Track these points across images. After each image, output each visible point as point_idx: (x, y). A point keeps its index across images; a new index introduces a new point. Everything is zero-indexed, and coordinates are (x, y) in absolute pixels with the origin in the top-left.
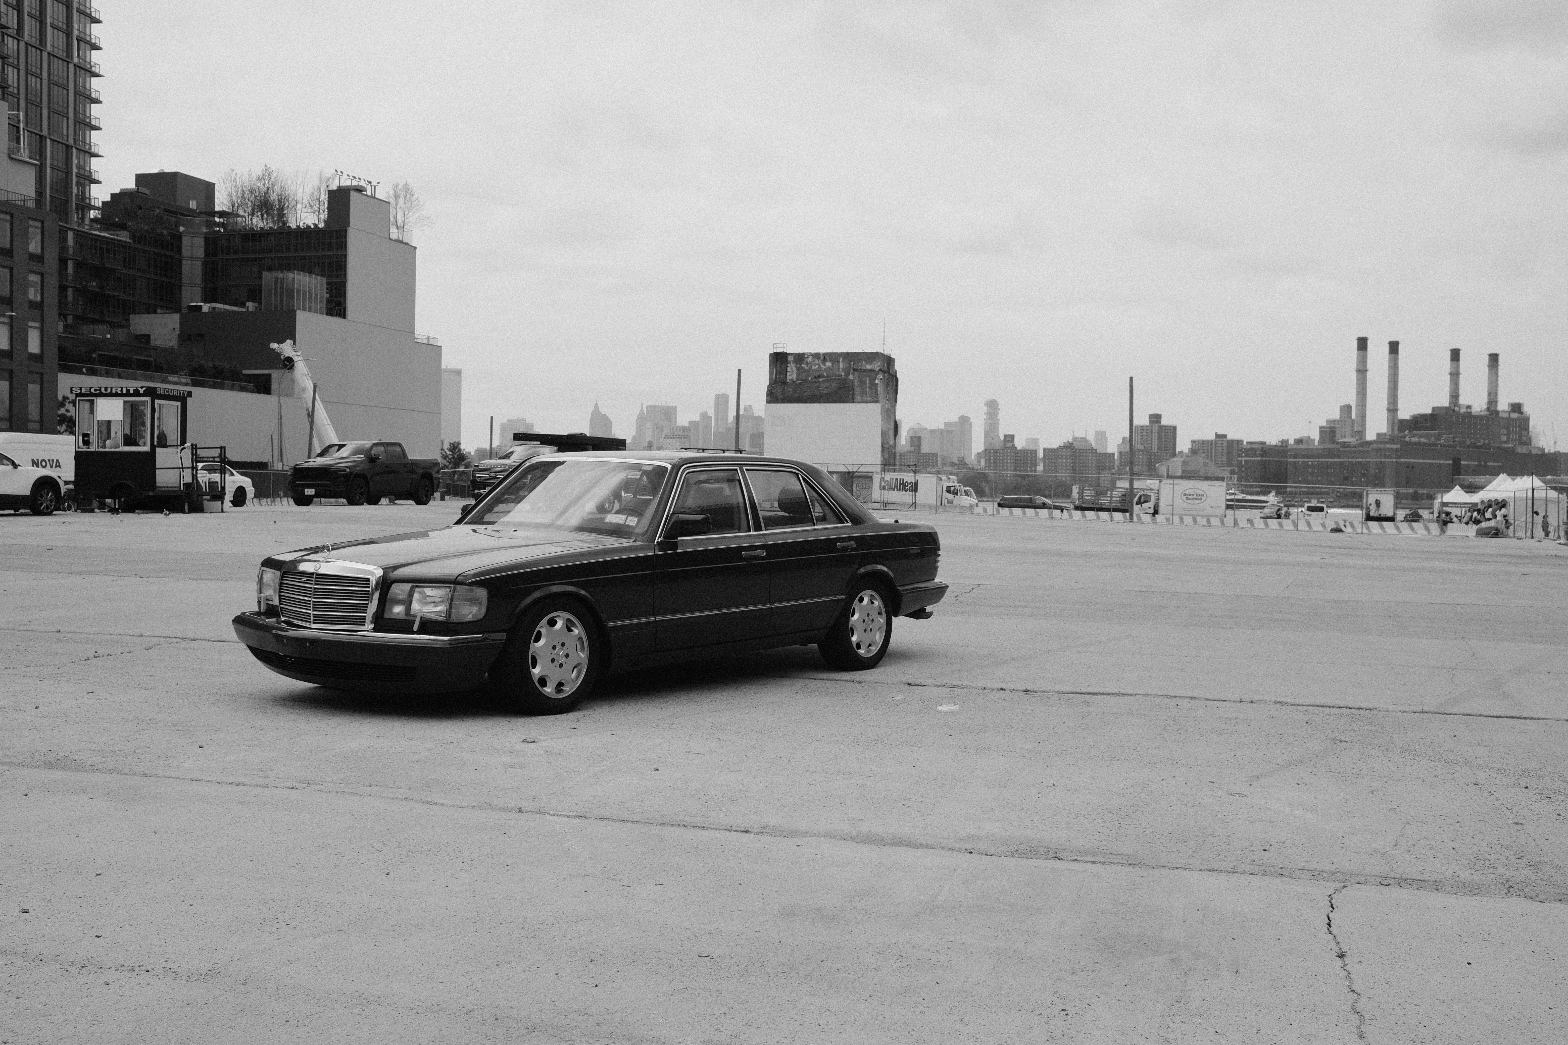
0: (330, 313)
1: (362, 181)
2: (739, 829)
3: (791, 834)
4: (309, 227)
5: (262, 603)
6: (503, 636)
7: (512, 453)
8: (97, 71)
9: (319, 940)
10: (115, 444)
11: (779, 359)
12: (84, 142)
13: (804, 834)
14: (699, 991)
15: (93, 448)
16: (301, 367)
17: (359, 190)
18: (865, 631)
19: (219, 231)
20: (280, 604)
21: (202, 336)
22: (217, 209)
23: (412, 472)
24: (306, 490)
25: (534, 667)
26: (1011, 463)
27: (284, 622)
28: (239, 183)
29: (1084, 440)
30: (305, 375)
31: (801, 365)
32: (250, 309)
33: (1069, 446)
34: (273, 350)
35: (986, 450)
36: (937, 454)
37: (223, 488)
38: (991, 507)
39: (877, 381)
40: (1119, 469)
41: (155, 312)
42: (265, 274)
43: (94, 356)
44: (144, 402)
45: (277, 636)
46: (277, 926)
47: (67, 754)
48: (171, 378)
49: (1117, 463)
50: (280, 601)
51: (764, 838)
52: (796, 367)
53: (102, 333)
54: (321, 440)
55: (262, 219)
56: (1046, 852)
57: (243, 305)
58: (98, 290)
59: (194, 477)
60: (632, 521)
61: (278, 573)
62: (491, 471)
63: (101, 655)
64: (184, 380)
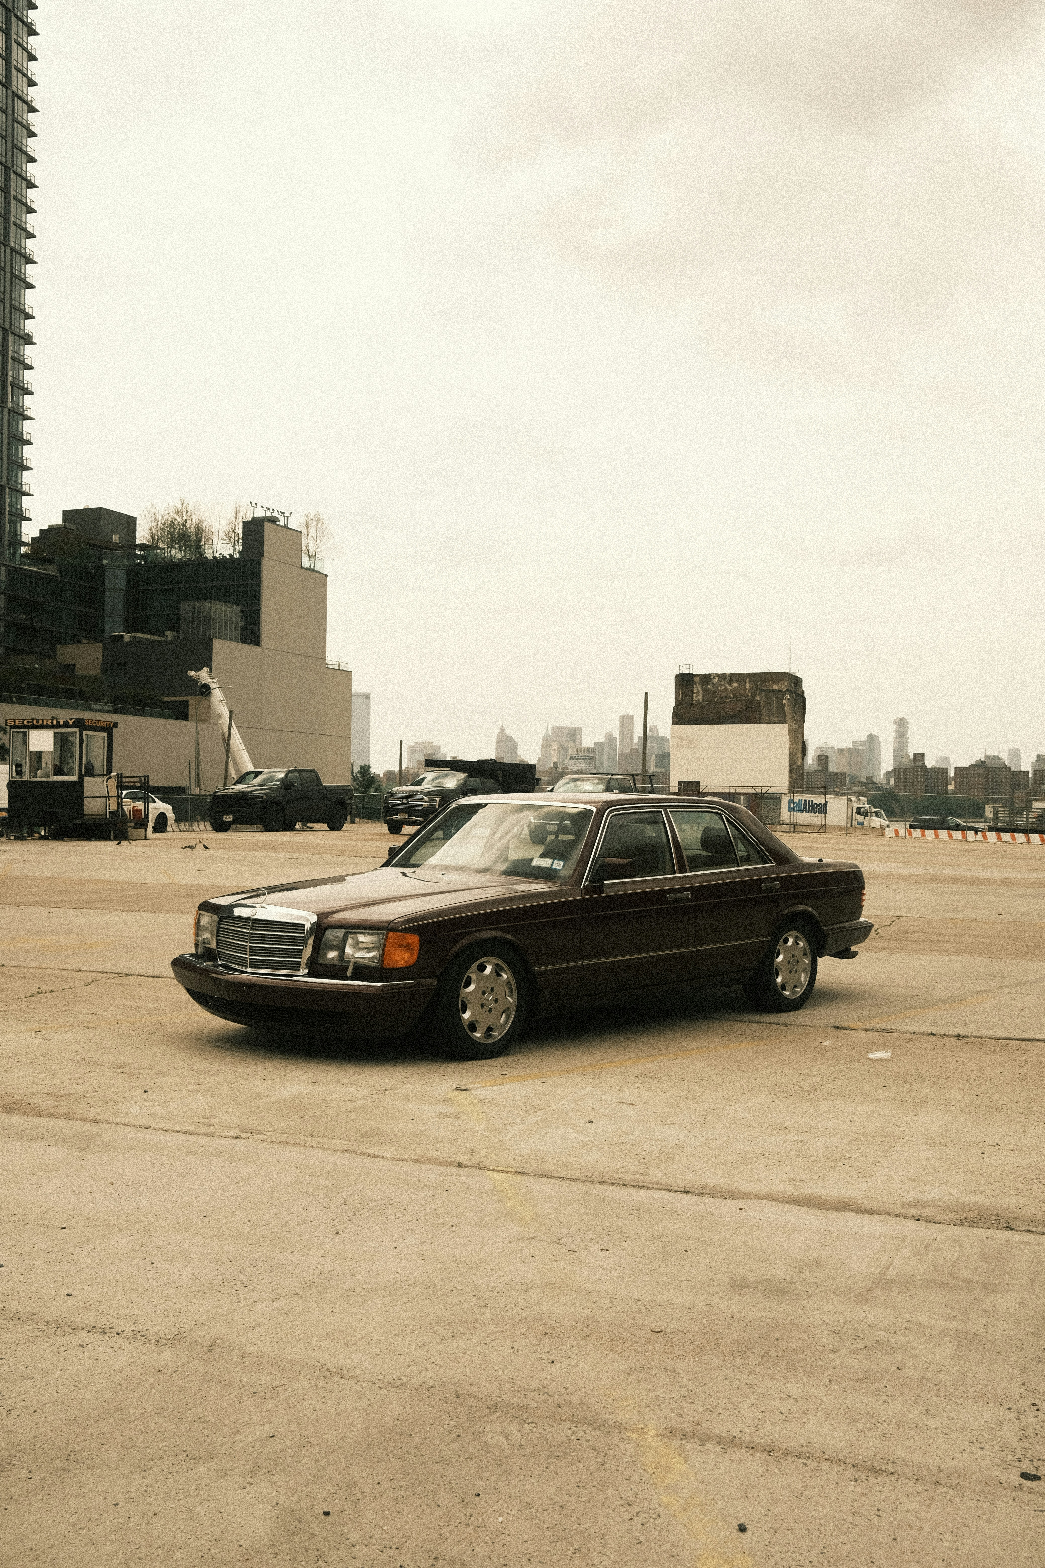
0: (244, 641)
1: (276, 511)
2: (679, 1189)
3: (731, 1195)
4: (224, 557)
5: (200, 946)
6: (434, 982)
7: (423, 779)
8: (29, 414)
9: (277, 1305)
10: (46, 774)
11: (684, 681)
12: (16, 482)
13: (747, 1196)
14: (655, 1370)
15: (26, 778)
16: (217, 695)
17: (273, 520)
18: (790, 972)
19: (140, 563)
20: (217, 948)
21: (124, 664)
22: (138, 542)
23: (326, 798)
24: (224, 817)
25: (464, 1013)
26: (921, 782)
27: (221, 965)
28: (159, 518)
29: (997, 758)
30: (221, 701)
31: (707, 685)
32: (169, 638)
33: (981, 764)
34: (192, 677)
35: (895, 769)
36: (845, 773)
37: (147, 816)
38: (901, 828)
39: (784, 702)
40: (1033, 787)
41: (79, 642)
42: (183, 604)
43: (23, 685)
44: (72, 733)
45: (215, 980)
46: (236, 1288)
47: (22, 1097)
48: (95, 707)
49: (1031, 782)
50: (217, 945)
51: (706, 1200)
52: (702, 687)
53: (32, 663)
54: (237, 767)
55: (181, 550)
56: (998, 1221)
57: (162, 634)
58: (28, 623)
59: (120, 805)
60: (558, 865)
61: (216, 918)
62: (402, 798)
63: (44, 991)
64: (106, 708)
